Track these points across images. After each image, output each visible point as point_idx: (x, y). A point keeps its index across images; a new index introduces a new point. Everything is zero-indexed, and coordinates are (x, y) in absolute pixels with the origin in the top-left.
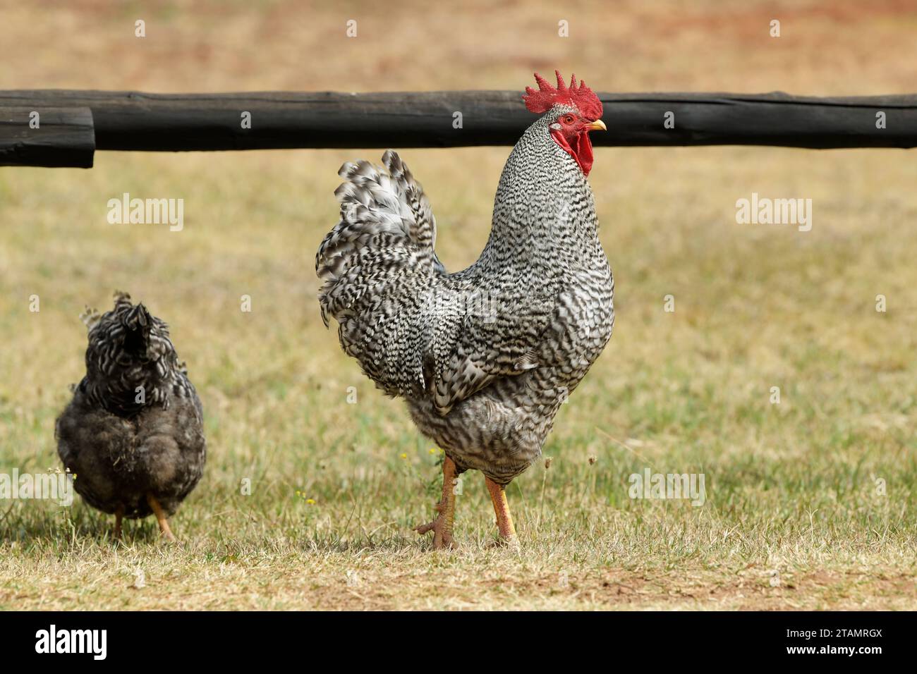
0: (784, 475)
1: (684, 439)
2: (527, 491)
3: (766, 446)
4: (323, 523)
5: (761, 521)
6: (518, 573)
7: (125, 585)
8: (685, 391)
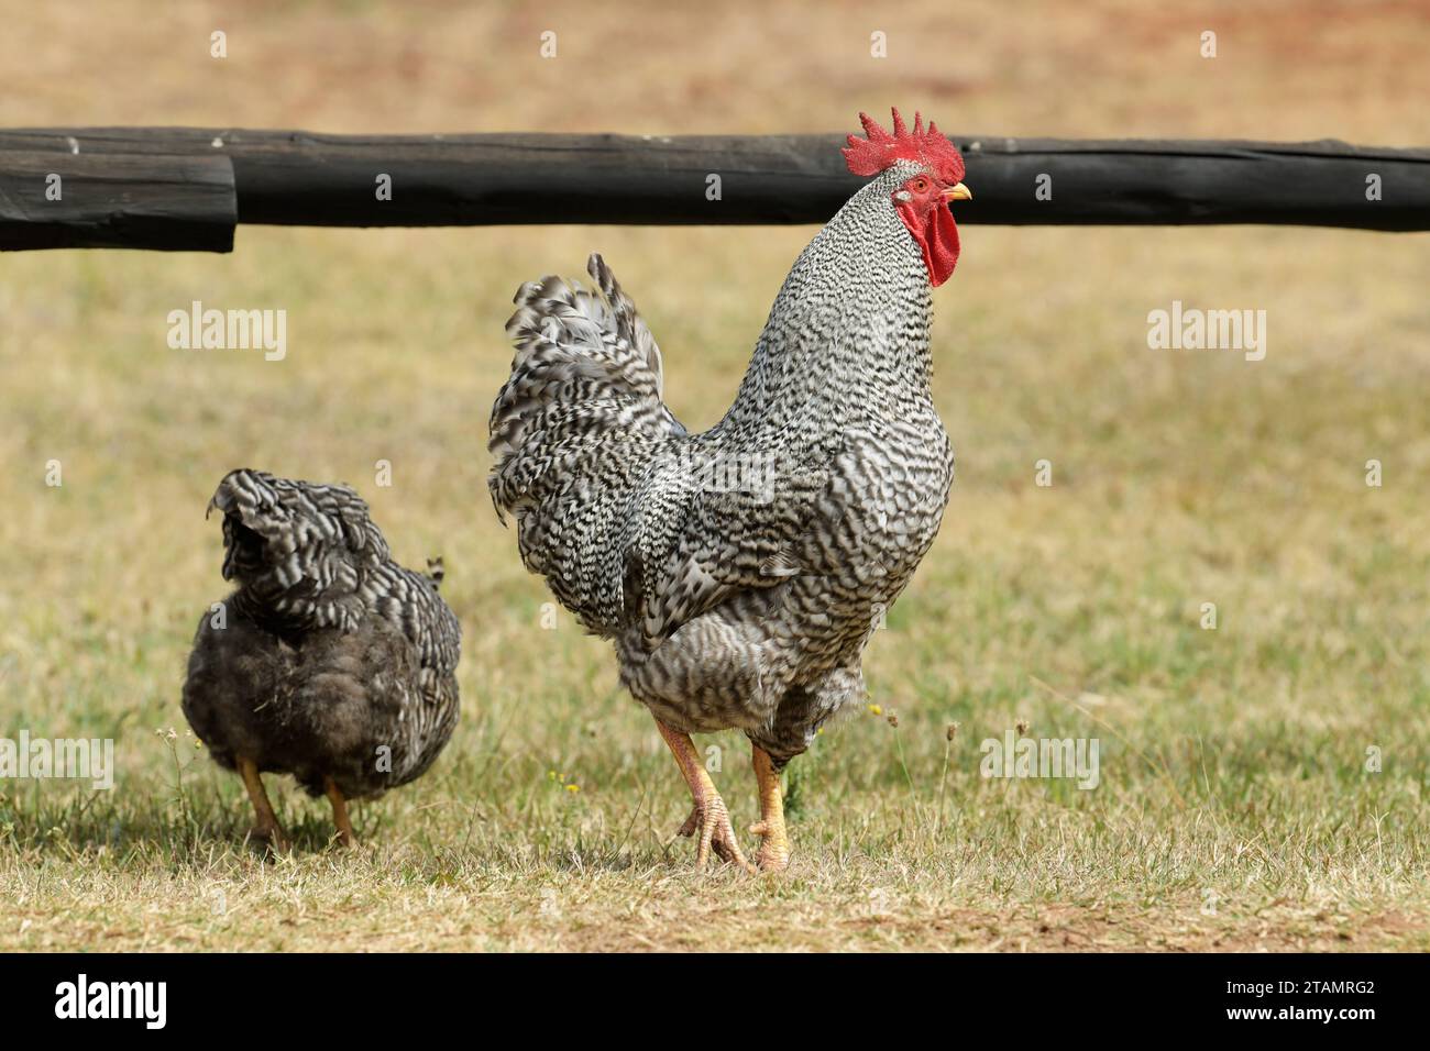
0: (1335, 756)
1: (1172, 694)
2: (919, 776)
3: (1305, 708)
4: (592, 823)
5: (1297, 829)
6: (904, 908)
7: (276, 918)
8: (1175, 617)
